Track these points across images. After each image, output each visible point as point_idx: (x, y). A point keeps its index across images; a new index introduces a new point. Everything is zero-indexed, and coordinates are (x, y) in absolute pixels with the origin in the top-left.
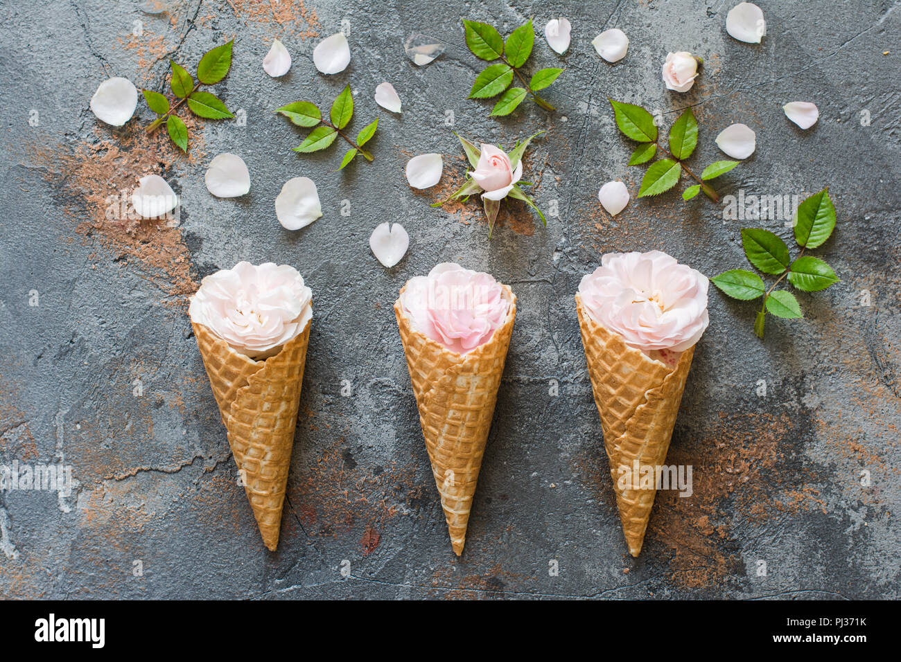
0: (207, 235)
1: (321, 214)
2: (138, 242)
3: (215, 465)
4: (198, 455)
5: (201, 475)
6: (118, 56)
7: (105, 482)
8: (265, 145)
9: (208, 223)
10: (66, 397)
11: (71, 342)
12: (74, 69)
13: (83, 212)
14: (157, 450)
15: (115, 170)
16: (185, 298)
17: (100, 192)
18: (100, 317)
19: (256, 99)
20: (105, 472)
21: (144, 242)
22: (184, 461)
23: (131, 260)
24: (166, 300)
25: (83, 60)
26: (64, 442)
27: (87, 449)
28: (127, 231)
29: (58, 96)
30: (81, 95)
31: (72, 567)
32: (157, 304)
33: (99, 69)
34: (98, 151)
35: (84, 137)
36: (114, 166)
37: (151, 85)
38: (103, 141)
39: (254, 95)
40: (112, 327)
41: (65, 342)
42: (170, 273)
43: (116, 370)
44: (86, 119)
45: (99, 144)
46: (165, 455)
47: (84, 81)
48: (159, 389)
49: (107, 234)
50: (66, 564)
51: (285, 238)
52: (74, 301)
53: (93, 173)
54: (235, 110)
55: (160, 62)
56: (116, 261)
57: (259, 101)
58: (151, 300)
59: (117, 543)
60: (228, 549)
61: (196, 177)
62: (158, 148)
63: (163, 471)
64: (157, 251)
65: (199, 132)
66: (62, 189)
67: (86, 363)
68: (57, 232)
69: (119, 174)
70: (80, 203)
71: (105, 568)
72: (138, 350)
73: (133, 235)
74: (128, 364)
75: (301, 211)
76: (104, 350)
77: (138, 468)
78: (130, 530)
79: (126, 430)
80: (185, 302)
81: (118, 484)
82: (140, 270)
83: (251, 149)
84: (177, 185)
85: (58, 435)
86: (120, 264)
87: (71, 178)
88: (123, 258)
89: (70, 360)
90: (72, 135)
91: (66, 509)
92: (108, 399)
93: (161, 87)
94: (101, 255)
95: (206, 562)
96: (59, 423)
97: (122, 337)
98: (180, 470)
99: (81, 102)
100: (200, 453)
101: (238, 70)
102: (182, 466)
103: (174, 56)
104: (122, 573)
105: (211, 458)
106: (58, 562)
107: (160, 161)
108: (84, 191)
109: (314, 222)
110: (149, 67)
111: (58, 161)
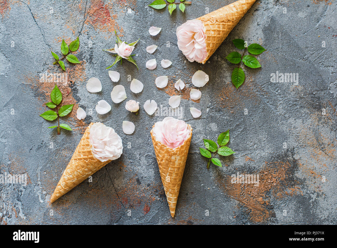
0: (87, 106)
1: (126, 98)
6: (55, 45)
8: (107, 74)
9: (88, 101)
10: (40, 163)
11: (42, 144)
12: (40, 50)
13: (45, 99)
16: (80, 128)
17: (50, 92)
19: (103, 59)
24: (74, 128)
25: (43, 46)
26: (40, 178)
27: (48, 181)
29: (35, 59)
30: (43, 59)
31: (44, 221)
33: (49, 50)
35: (44, 73)
36: (55, 83)
39: (102, 57)
40: (56, 138)
41: (40, 144)
42: (75, 119)
43: (58, 153)
44: (44, 67)
47: (44, 54)
50: (42, 220)
51: (115, 106)
52: (42, 130)
53: (48, 85)
54: (96, 62)
57: (104, 59)
59: (60, 213)
60: (98, 213)
61: (83, 86)
62: (70, 76)
65: (84, 70)
66: (37, 91)
67: (47, 151)
68: (36, 106)
70: (44, 96)
71: (56, 221)
72: (65, 146)
74: (62, 151)
75: (120, 96)
78: (64, 208)
79: (61, 173)
80: (80, 129)
82: (65, 118)
83: (102, 76)
84: (77, 89)
85: (38, 176)
87: (40, 88)
89: (41, 150)
90: (40, 72)
91: (42, 201)
92: (55, 163)
95: (90, 218)
96: (38, 172)
97: (59, 142)
99: (43, 61)
101: (96, 49)
104: (62, 223)
106: (39, 220)
107: (70, 81)
108: (45, 92)
109: (124, 100)
111: (35, 82)
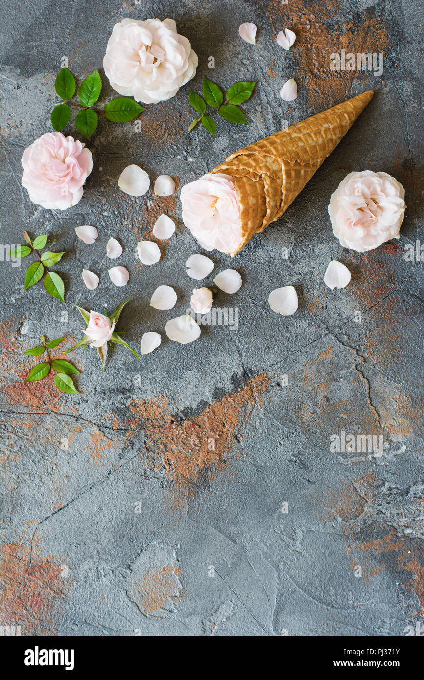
0: (213, 386)
2: (225, 430)
3: (359, 356)
4: (355, 368)
5: (367, 365)
6: (107, 463)
7: (382, 426)
8: (148, 358)
9: (205, 386)
10: (332, 460)
11: (296, 462)
12: (120, 489)
13: (211, 468)
14: (356, 396)
15: (180, 452)
16: (255, 393)
17: (196, 459)
18: (277, 446)
19: (120, 368)
20: (376, 426)
21: (224, 425)
22: (361, 377)
23: (237, 432)
24: (259, 405)
25: (113, 485)
26: (361, 456)
28: (218, 437)
30: (136, 482)
32: (262, 411)
33: (117, 473)
34: (170, 465)
35: (162, 476)
36: (178, 453)
37: (122, 437)
38: (163, 463)
39: (118, 370)
40: (282, 437)
41: (296, 466)
42: (241, 406)
43: (309, 430)
44: (151, 476)
45: (165, 465)
46: (359, 390)
47: (126, 481)
48: (317, 401)
49: (222, 450)
51: (206, 335)
52: (269, 464)
53: (185, 466)
54: (129, 381)
55: (106, 434)
56: (239, 442)
57: (121, 366)
58: (261, 415)
61: (176, 399)
62: (162, 427)
63: (369, 389)
64: (228, 416)
65: (147, 402)
66: (198, 484)
67: (308, 451)
68: (226, 483)
69: (182, 449)
70: (205, 471)
72: (294, 418)
73: (221, 433)
74: (304, 423)
76: (297, 440)
77: (370, 406)
78: (411, 405)
79: (346, 418)
81: (382, 417)
82: (242, 425)
84: (184, 410)
86: (241, 439)
87: (190, 480)
88: (236, 438)
89: (308, 461)
90: (162, 484)
91: (404, 448)
92: (329, 432)
93: (122, 431)
94: (237, 452)
97: (287, 429)
98: (366, 378)
99: (140, 482)
100: (353, 367)
101: (103, 383)
102: (364, 377)
103: (101, 426)
105: (355, 360)
107: (170, 424)
108: (197, 470)
110: (111, 441)
111: (181, 490)
